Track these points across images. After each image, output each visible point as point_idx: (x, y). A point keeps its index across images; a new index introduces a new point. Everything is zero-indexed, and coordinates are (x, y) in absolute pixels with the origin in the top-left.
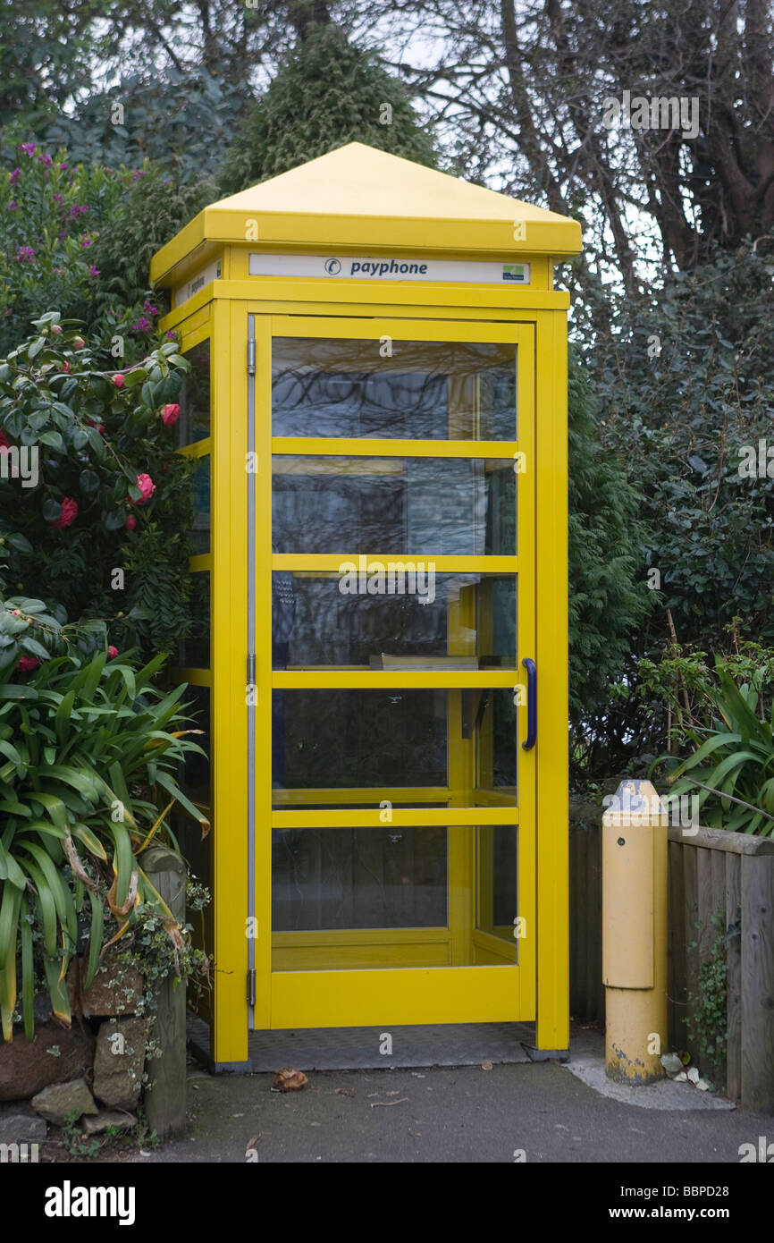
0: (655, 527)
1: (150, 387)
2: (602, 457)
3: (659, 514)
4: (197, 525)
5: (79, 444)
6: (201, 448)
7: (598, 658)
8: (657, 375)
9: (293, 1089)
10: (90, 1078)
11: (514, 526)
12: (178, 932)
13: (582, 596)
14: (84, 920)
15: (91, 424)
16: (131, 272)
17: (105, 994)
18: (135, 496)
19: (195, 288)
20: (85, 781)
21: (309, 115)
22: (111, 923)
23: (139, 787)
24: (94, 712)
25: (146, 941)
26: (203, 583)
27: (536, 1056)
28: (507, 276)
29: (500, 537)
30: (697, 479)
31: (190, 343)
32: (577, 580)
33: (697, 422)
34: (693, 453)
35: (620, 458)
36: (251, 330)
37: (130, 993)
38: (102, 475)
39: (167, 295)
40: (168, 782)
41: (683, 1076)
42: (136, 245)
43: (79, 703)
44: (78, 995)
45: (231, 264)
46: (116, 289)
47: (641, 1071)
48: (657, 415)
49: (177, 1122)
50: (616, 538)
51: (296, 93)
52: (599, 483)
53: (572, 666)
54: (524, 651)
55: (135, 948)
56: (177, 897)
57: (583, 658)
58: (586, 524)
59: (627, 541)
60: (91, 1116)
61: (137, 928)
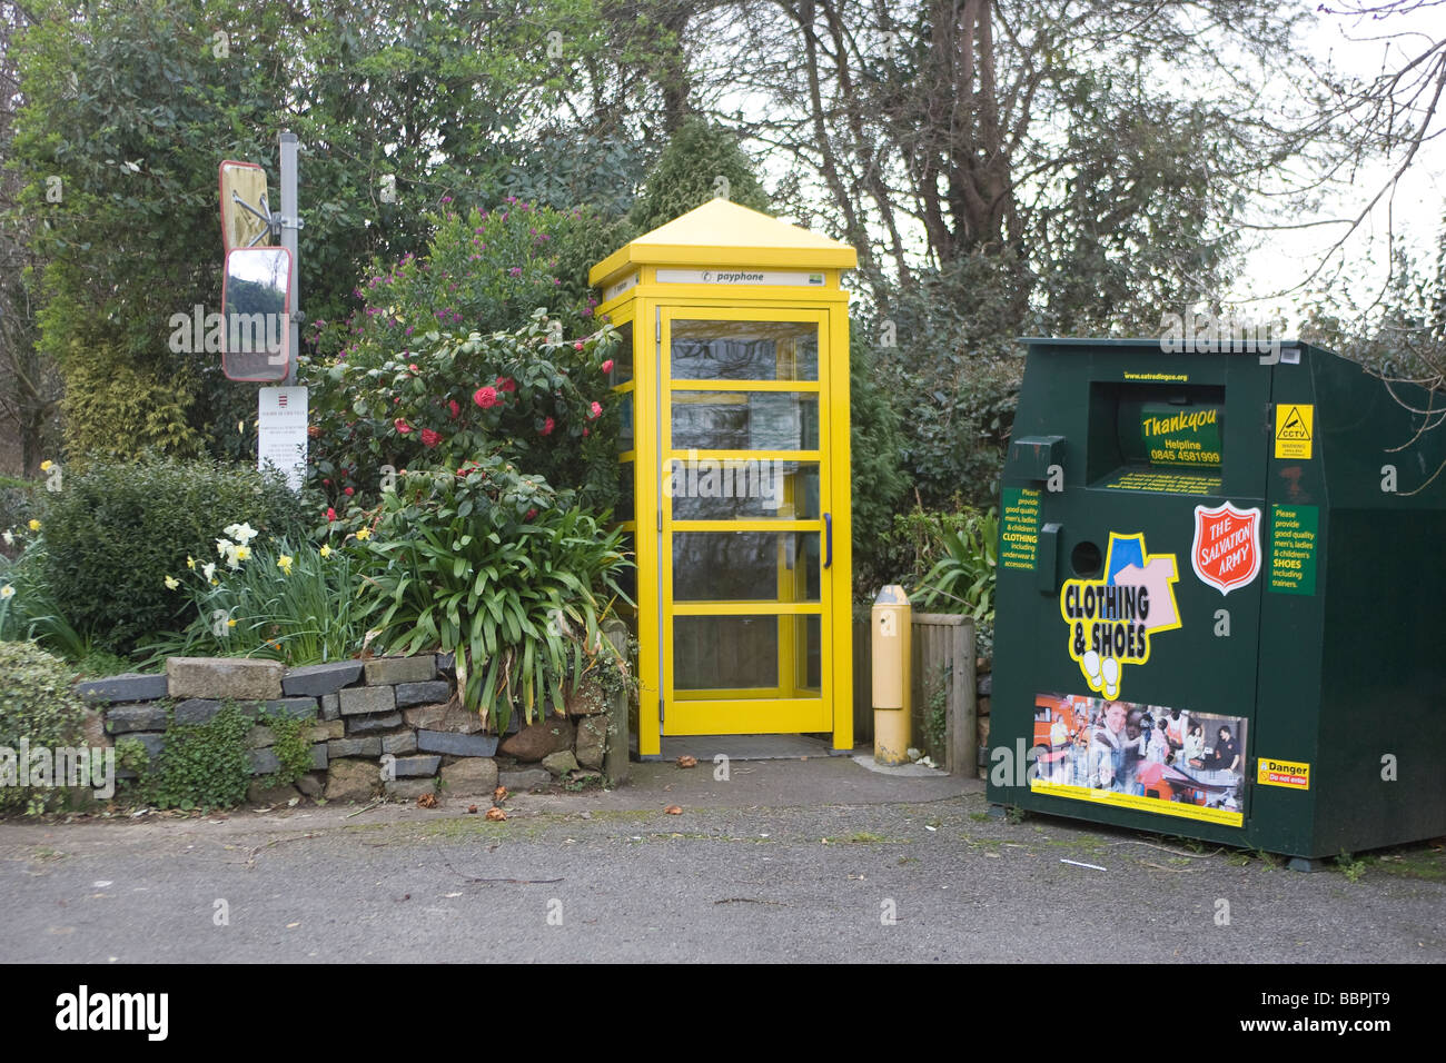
0: (911, 438)
1: (599, 351)
2: (876, 392)
3: (914, 428)
4: (624, 434)
5: (558, 385)
6: (627, 387)
7: (871, 516)
8: (914, 338)
9: (687, 767)
10: (574, 749)
11: (817, 434)
12: (623, 666)
13: (861, 478)
14: (571, 659)
15: (563, 372)
16: (578, 278)
17: (581, 701)
18: (591, 416)
19: (620, 288)
20: (569, 579)
21: (689, 176)
22: (586, 660)
23: (597, 586)
24: (572, 541)
25: (606, 670)
26: (629, 469)
27: (833, 753)
28: (812, 281)
29: (809, 440)
30: (938, 405)
31: (618, 323)
32: (857, 467)
33: (941, 369)
34: (937, 390)
35: (887, 392)
36: (658, 315)
37: (597, 699)
38: (569, 403)
39: (600, 291)
40: (613, 584)
41: (921, 761)
42: (581, 260)
43: (564, 536)
44: (567, 702)
45: (645, 275)
46: (568, 288)
47: (896, 758)
48: (915, 365)
49: (624, 776)
50: (884, 443)
51: (679, 161)
52: (873, 408)
53: (854, 521)
54: (824, 508)
55: (599, 675)
56: (623, 647)
57: (862, 516)
58: (864, 433)
59: (890, 444)
60: (575, 771)
61: (601, 663)
